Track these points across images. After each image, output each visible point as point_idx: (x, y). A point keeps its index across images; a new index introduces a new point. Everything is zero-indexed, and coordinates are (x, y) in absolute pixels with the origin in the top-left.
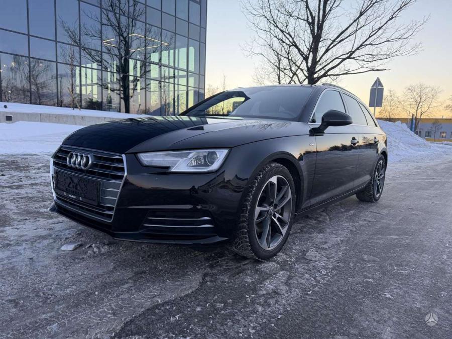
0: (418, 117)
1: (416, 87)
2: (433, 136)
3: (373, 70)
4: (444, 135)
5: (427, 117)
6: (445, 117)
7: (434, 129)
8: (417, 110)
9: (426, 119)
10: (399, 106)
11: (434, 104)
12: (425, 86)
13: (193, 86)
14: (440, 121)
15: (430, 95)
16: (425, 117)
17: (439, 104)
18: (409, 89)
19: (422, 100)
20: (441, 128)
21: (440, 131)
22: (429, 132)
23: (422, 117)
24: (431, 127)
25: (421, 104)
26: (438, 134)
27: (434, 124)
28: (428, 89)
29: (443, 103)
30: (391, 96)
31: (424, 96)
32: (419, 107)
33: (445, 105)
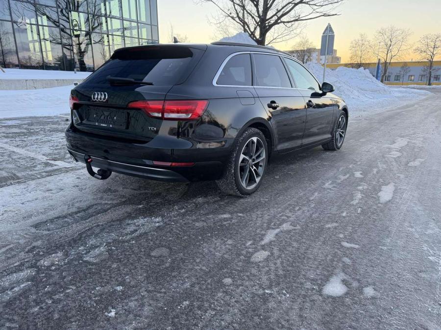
0: (388, 61)
1: (387, 30)
2: (401, 80)
3: (323, 15)
4: (413, 78)
5: (396, 61)
6: (414, 61)
7: (402, 73)
8: (387, 54)
9: (395, 63)
10: (370, 51)
11: (404, 47)
12: (396, 29)
13: (146, 38)
14: (408, 64)
15: (400, 38)
16: (394, 61)
17: (409, 47)
18: (380, 33)
19: (392, 44)
20: (409, 71)
21: (408, 74)
22: (398, 76)
23: (391, 61)
24: (400, 71)
25: (391, 48)
26: (406, 77)
27: (402, 67)
28: (399, 32)
29: (413, 45)
30: (362, 40)
31: (394, 39)
32: (389, 51)
33: (414, 48)
